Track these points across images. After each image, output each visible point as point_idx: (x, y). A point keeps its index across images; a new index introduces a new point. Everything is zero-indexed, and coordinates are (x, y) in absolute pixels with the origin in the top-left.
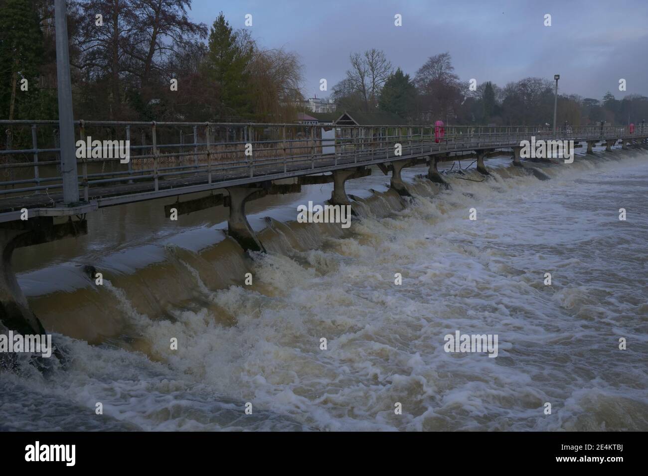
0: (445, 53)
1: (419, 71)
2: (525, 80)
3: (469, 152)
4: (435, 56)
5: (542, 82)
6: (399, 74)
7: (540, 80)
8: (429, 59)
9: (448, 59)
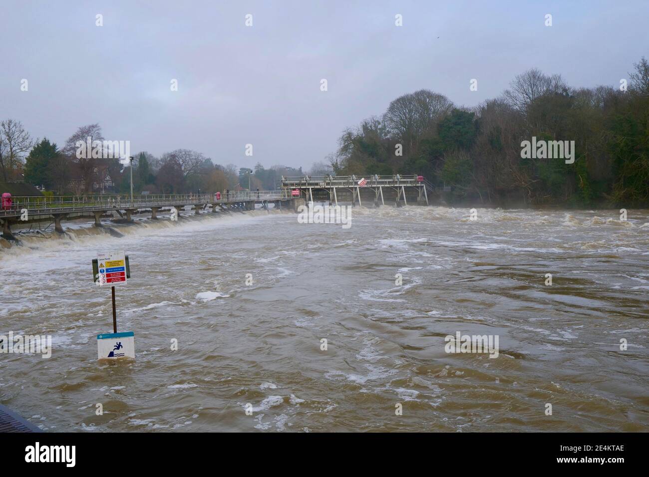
0: (95, 124)
1: (68, 140)
2: (176, 151)
3: (47, 216)
4: (85, 127)
5: (192, 153)
6: (45, 143)
7: (190, 151)
8: (79, 129)
9: (98, 130)
